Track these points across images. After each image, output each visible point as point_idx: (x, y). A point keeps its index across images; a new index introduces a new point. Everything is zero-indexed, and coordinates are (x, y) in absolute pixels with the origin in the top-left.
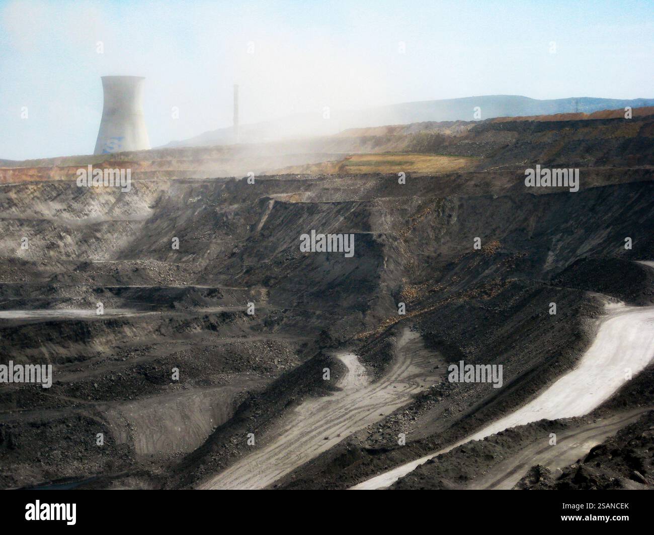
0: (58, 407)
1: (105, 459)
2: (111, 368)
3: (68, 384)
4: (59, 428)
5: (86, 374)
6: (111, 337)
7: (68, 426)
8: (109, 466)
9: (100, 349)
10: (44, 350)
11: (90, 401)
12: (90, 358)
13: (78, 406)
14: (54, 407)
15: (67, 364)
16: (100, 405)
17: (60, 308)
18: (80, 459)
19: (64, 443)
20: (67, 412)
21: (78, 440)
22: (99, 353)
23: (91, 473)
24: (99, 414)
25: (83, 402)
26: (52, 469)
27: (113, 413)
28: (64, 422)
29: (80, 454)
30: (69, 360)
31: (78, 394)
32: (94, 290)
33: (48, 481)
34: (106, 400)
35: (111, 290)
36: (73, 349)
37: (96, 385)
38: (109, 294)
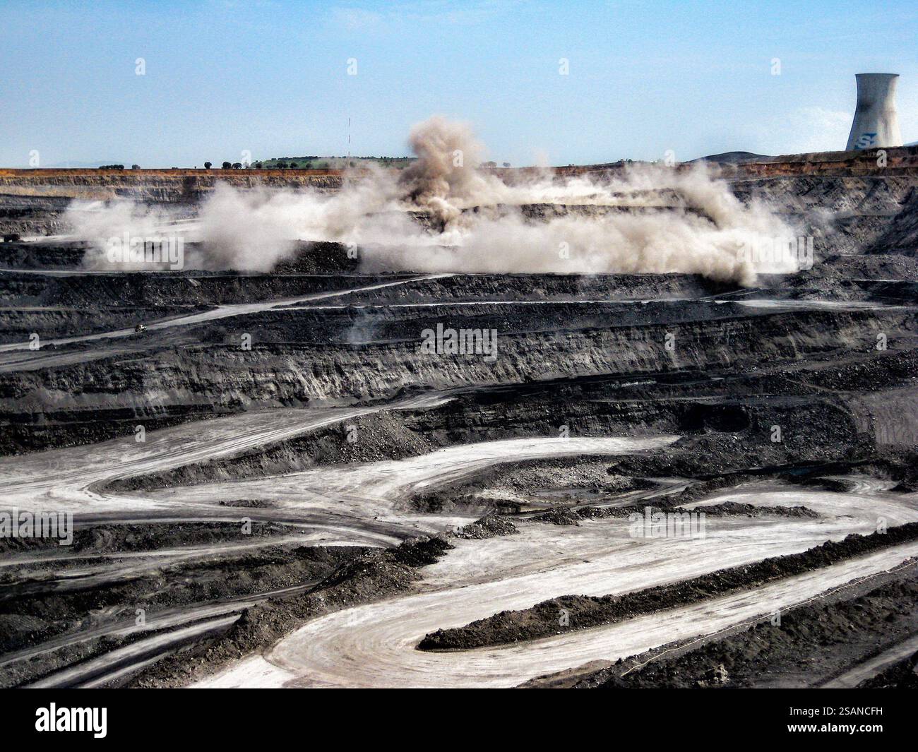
0: (801, 394)
1: (847, 446)
2: (855, 359)
3: (813, 372)
4: (802, 414)
5: (830, 364)
6: (857, 329)
7: (811, 412)
8: (850, 453)
9: (845, 340)
10: (791, 338)
11: (833, 390)
12: (835, 348)
13: (823, 394)
14: (798, 394)
15: (813, 353)
16: (843, 394)
17: (808, 299)
18: (822, 445)
19: (806, 429)
20: (811, 399)
21: (820, 426)
22: (844, 345)
23: (832, 459)
24: (841, 403)
25: (826, 390)
26: (795, 452)
27: (855, 402)
28: (807, 409)
29: (822, 440)
30: (815, 349)
31: (823, 382)
32: (841, 283)
33: (790, 463)
34: (849, 390)
35: (858, 283)
36: (820, 339)
37: (840, 375)
38: (856, 287)
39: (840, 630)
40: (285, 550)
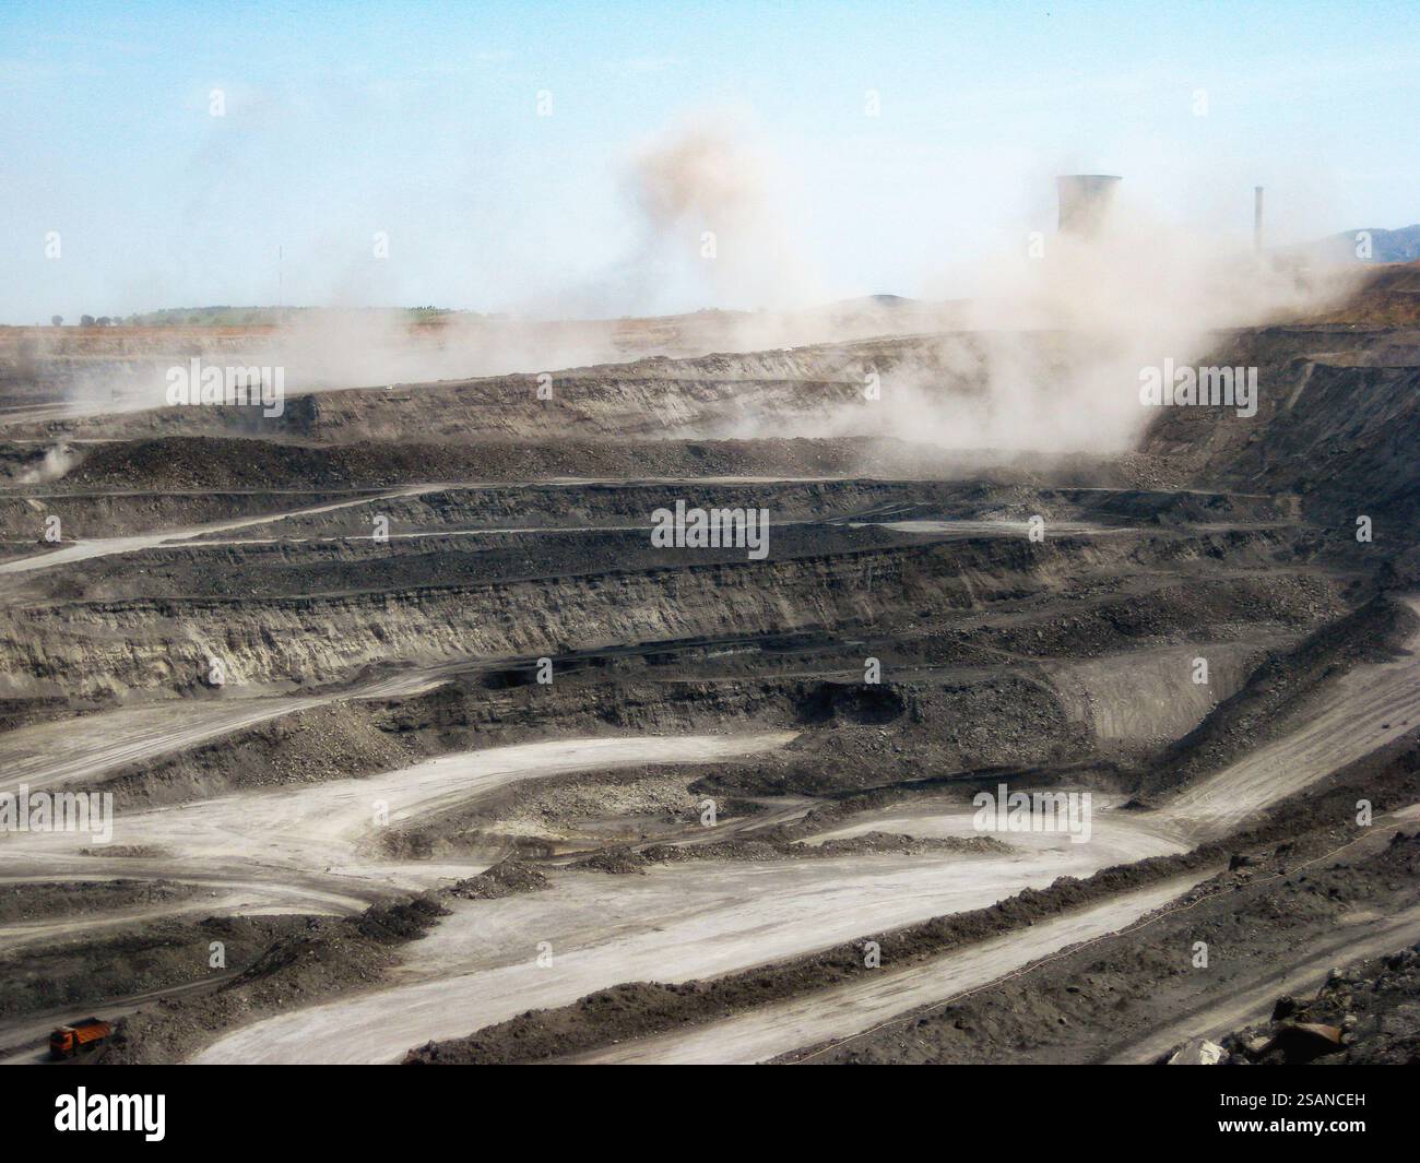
0: (983, 663)
1: (1052, 743)
2: (1063, 610)
3: (1000, 631)
4: (984, 695)
5: (1025, 617)
6: (1064, 563)
7: (998, 692)
8: (1057, 752)
9: (1047, 580)
10: (965, 579)
11: (1030, 657)
12: (1032, 594)
13: (1014, 664)
14: (978, 664)
15: (998, 602)
16: (1045, 663)
17: (989, 519)
18: (1015, 741)
19: (991, 717)
20: (994, 674)
21: (1013, 713)
22: (1045, 587)
23: (1030, 762)
24: (1043, 677)
25: (1020, 658)
26: (974, 754)
27: (1064, 675)
28: (992, 687)
29: (1014, 734)
30: (1002, 596)
31: (1014, 645)
32: (1040, 493)
33: (967, 770)
34: (1054, 656)
35: (1065, 493)
36: (1009, 580)
37: (1040, 634)
38: (1063, 500)
39: (1047, 1025)
40: (185, 923)
